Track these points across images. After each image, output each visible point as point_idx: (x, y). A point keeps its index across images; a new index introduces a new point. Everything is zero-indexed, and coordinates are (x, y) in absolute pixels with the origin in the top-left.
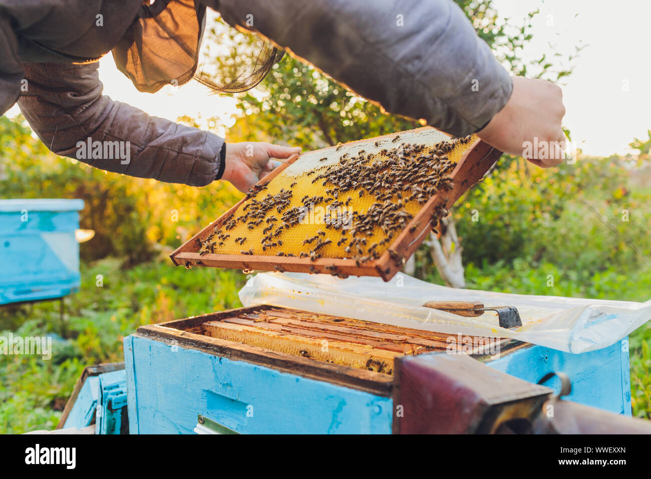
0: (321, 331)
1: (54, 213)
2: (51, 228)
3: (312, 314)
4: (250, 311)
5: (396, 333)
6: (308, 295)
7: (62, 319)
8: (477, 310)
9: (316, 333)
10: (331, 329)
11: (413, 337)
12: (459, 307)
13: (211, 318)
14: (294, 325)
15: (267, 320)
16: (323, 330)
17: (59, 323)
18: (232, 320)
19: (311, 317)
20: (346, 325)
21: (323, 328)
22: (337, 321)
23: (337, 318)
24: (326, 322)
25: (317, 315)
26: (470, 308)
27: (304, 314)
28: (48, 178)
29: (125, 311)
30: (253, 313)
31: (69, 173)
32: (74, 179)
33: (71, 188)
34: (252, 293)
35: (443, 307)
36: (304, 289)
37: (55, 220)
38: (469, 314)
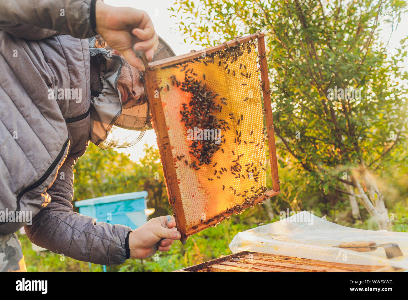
0: (276, 267)
1: (132, 200)
2: (131, 210)
3: (272, 255)
4: (236, 256)
5: (321, 266)
6: (267, 244)
7: (142, 263)
8: (372, 247)
9: (273, 268)
10: (282, 266)
11: (330, 268)
12: (360, 246)
13: (213, 262)
14: (260, 264)
15: (245, 262)
16: (277, 266)
17: (141, 266)
18: (224, 263)
19: (271, 257)
20: (291, 262)
21: (277, 265)
22: (286, 259)
23: (286, 258)
24: (280, 261)
25: (275, 256)
26: (367, 246)
27: (267, 256)
28: (128, 179)
29: (177, 255)
30: (237, 257)
31: (140, 175)
32: (143, 178)
33: (142, 183)
34: (237, 245)
35: (351, 246)
36: (265, 240)
37: (133, 204)
38: (367, 249)
